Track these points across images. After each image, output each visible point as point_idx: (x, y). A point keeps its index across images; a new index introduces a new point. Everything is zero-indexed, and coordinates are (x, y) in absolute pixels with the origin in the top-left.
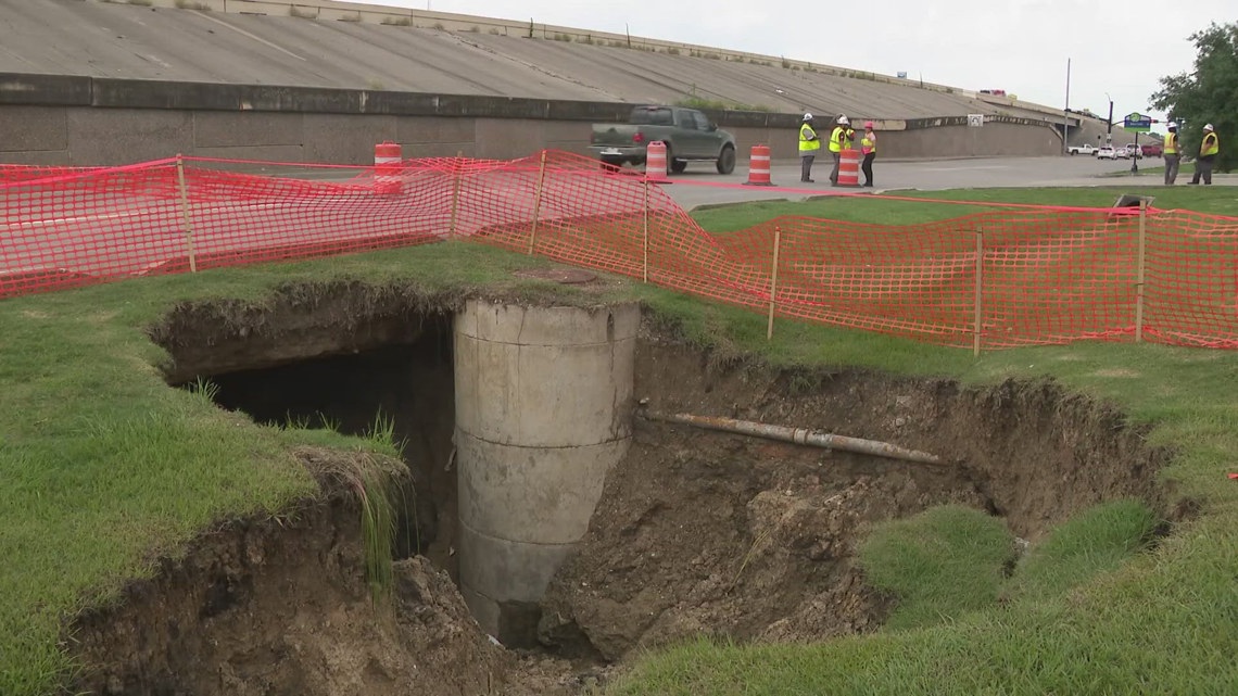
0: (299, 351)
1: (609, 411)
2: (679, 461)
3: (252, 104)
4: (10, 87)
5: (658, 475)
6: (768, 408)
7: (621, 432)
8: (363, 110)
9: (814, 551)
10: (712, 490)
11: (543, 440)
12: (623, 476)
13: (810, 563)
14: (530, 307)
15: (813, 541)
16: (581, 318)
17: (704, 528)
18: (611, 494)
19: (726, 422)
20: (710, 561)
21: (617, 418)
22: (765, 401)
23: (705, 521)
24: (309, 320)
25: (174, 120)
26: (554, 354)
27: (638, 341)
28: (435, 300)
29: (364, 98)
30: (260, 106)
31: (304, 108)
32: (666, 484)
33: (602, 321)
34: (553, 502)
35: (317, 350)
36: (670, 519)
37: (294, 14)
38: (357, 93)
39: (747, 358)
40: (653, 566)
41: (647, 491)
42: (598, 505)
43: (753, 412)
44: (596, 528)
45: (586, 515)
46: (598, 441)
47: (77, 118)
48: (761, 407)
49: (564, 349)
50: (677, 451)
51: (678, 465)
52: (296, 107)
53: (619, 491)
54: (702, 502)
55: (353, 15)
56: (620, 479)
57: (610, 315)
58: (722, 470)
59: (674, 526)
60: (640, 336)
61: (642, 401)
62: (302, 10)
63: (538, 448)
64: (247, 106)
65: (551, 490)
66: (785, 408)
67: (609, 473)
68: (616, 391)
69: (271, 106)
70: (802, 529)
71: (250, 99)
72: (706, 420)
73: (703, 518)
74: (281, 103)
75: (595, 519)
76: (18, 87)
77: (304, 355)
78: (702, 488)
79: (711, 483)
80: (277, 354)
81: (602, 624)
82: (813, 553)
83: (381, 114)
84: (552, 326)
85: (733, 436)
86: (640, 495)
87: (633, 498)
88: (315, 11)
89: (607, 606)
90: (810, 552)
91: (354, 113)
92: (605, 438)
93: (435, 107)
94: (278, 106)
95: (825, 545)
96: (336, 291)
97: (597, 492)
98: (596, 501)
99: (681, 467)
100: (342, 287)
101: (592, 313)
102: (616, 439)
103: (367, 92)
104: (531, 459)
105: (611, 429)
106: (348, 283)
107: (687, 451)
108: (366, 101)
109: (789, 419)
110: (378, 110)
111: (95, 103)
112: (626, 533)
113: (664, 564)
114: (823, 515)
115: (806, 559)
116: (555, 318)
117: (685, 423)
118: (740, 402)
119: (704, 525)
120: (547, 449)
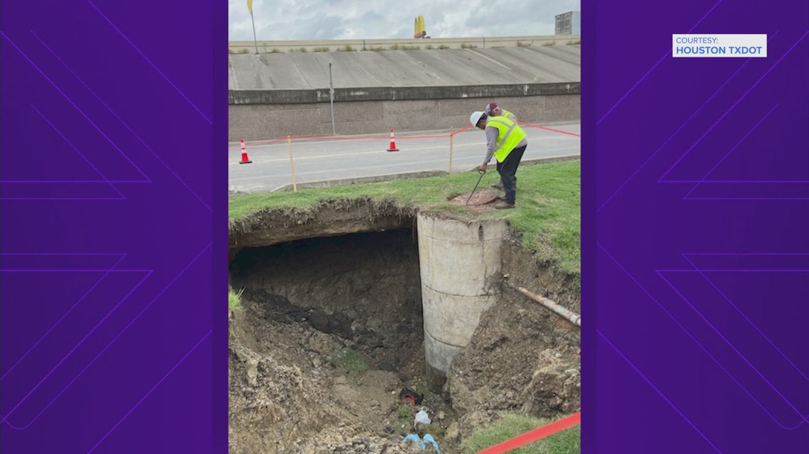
0: (345, 229)
1: (482, 279)
2: (519, 314)
3: (468, 94)
4: (358, 93)
5: (507, 320)
6: (564, 295)
7: (491, 291)
8: (526, 94)
9: (552, 402)
10: (535, 337)
11: (445, 289)
12: (491, 316)
13: (549, 409)
14: (436, 219)
15: (551, 395)
16: (462, 227)
17: (529, 358)
18: (484, 325)
19: (540, 298)
20: (521, 381)
21: (488, 284)
22: (561, 290)
23: (530, 354)
24: (348, 216)
25: (430, 104)
26: (448, 245)
27: (504, 242)
28: (403, 210)
29: (526, 88)
30: (471, 95)
31: (494, 95)
32: (511, 326)
33: (476, 230)
34: (451, 323)
35: (356, 229)
36: (511, 348)
37: (519, 45)
38: (522, 86)
39: (554, 261)
40: (492, 373)
41: (501, 329)
42: (476, 330)
43: (555, 296)
44: (473, 343)
45: (470, 333)
46: (474, 294)
47: (386, 105)
48: (560, 294)
49: (453, 243)
50: (519, 308)
51: (519, 317)
52: (490, 94)
53: (487, 324)
54: (529, 342)
55: (551, 42)
56: (489, 318)
57: (481, 227)
58: (540, 327)
59: (512, 352)
60: (504, 239)
61: (505, 276)
62: (523, 43)
63: (443, 293)
64: (465, 96)
65: (450, 316)
66: (571, 298)
67: (483, 313)
68: (486, 268)
69: (477, 95)
70: (543, 385)
71: (467, 92)
72: (532, 295)
73: (529, 352)
74: (483, 93)
75: (474, 336)
76: (361, 93)
77: (347, 232)
78: (529, 334)
79: (534, 333)
80: (331, 231)
81: (459, 399)
82: (551, 404)
83: (536, 95)
84: (446, 230)
85: (544, 308)
86: (496, 329)
87: (493, 330)
88: (530, 42)
89: (465, 389)
90: (549, 402)
91: (521, 95)
92: (479, 294)
93: (567, 90)
94: (481, 95)
95: (559, 401)
96: (360, 203)
97: (476, 321)
98: (475, 327)
99: (521, 319)
100: (362, 201)
101: (469, 225)
102: (487, 294)
103: (528, 85)
104: (440, 298)
105: (483, 289)
106: (366, 199)
107: (524, 310)
108: (528, 90)
109: (572, 306)
110: (534, 93)
111: (394, 98)
112: (486, 349)
113: (497, 375)
114: (561, 380)
115: (546, 406)
116: (448, 226)
117: (523, 293)
118: (550, 288)
119: (529, 356)
120: (447, 294)
